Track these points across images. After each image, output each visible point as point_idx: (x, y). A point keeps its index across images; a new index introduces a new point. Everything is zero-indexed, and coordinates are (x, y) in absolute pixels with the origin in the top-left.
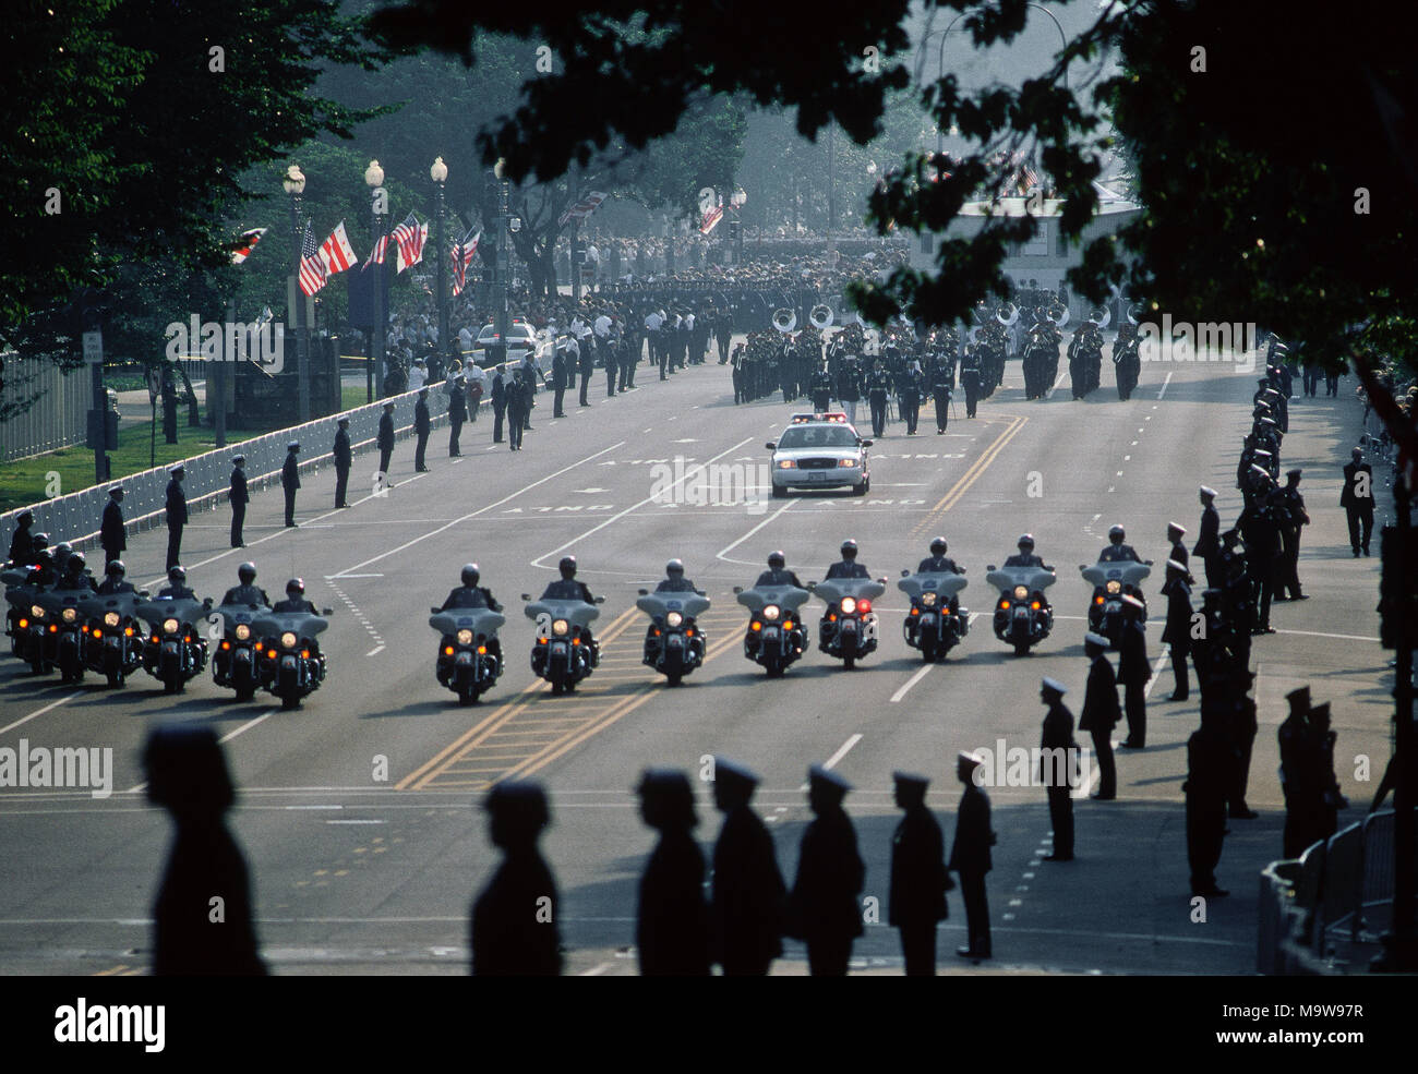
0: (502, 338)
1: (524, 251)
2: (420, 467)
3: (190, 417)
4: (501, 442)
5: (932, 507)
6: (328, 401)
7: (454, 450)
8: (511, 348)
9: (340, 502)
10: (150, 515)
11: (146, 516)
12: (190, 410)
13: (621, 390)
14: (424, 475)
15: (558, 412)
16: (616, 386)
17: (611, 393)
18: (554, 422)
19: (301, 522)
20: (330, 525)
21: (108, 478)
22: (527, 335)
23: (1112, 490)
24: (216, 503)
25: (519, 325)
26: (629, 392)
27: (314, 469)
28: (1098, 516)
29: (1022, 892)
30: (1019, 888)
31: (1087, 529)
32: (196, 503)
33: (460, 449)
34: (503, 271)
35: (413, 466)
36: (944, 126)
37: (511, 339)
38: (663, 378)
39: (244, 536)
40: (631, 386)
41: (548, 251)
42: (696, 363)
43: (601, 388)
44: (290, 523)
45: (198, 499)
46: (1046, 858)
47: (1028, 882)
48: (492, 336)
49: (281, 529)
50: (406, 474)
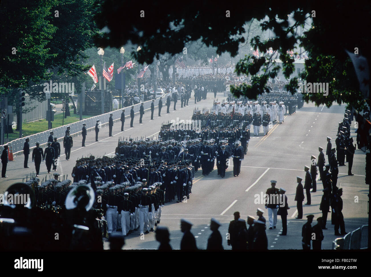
0: (155, 92)
1: (161, 70)
2: (132, 126)
3: (74, 112)
4: (153, 119)
5: (261, 139)
6: (109, 108)
7: (141, 122)
8: (157, 95)
9: (110, 135)
10: (62, 138)
11: (61, 138)
12: (74, 110)
13: (185, 106)
14: (132, 128)
15: (168, 112)
16: (183, 105)
17: (182, 107)
18: (167, 114)
19: (100, 140)
20: (108, 141)
21: (51, 128)
22: (161, 91)
23: (307, 135)
24: (79, 135)
25: (159, 89)
26: (187, 106)
27: (105, 126)
28: (303, 142)
29: (274, 244)
30: (273, 243)
31: (300, 146)
32: (74, 135)
33: (142, 121)
34: (155, 75)
35: (130, 125)
36: (255, 49)
37: (157, 92)
38: (195, 103)
39: (85, 144)
40: (187, 105)
41: (167, 70)
42: (204, 99)
43: (179, 105)
44: (97, 140)
45: (74, 134)
46: (280, 235)
47: (276, 241)
48: (152, 91)
49: (94, 142)
50: (128, 128)
